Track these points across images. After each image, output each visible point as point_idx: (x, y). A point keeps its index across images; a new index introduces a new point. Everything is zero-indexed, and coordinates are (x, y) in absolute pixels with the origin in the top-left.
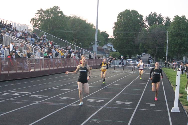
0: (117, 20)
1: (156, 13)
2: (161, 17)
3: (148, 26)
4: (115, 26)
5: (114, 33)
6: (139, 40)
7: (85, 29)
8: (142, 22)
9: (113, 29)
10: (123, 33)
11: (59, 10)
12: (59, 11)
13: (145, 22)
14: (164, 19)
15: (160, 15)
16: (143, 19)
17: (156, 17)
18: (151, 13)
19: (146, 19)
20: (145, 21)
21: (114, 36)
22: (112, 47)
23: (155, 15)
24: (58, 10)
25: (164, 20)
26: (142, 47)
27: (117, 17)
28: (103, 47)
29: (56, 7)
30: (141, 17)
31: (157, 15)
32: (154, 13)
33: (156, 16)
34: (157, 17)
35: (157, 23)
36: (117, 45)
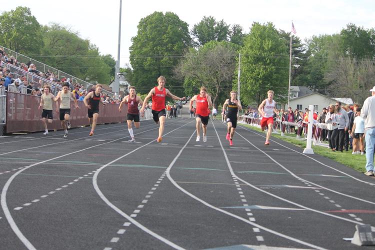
0: (139, 32)
1: (214, 18)
2: (225, 25)
3: (198, 44)
4: (134, 44)
5: (132, 59)
6: (182, 71)
7: (76, 50)
8: (187, 35)
9: (129, 51)
10: (150, 57)
11: (30, 13)
12: (28, 16)
13: (192, 36)
14: (230, 28)
15: (222, 21)
16: (189, 31)
17: (214, 26)
18: (205, 17)
19: (195, 29)
20: (193, 33)
21: (131, 64)
22: (127, 86)
23: (212, 21)
24: (26, 14)
25: (230, 32)
26: (189, 84)
27: (138, 27)
28: (109, 85)
29: (23, 9)
30: (185, 26)
31: (216, 21)
32: (210, 17)
33: (215, 24)
34: (216, 25)
35: (216, 37)
36: (139, 81)
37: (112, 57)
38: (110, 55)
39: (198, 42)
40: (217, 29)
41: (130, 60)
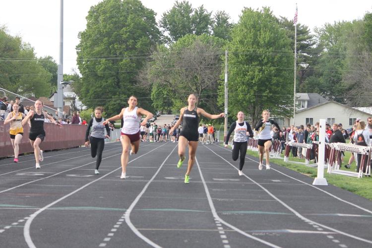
0: (88, 25)
1: (189, 4)
2: (205, 13)
3: (169, 40)
4: (82, 42)
5: (80, 61)
6: (149, 77)
7: (4, 51)
8: (154, 28)
9: (76, 51)
10: (104, 59)
13: (161, 29)
14: (212, 17)
15: (202, 8)
17: (191, 15)
18: (177, 2)
19: (164, 20)
20: (162, 25)
21: (79, 68)
22: (74, 99)
23: (187, 8)
25: (213, 22)
26: (159, 94)
27: (87, 18)
28: (50, 98)
30: (151, 15)
31: (193, 7)
32: (184, 2)
33: (191, 11)
34: (193, 13)
35: (194, 30)
36: (91, 92)
37: (53, 60)
38: (50, 57)
39: (169, 37)
40: (195, 18)
41: (78, 64)
